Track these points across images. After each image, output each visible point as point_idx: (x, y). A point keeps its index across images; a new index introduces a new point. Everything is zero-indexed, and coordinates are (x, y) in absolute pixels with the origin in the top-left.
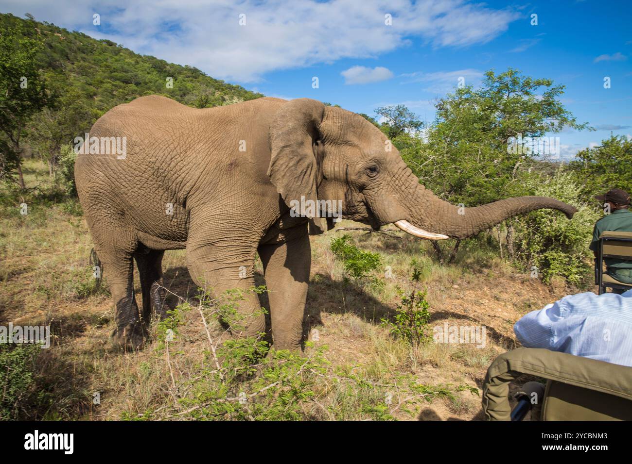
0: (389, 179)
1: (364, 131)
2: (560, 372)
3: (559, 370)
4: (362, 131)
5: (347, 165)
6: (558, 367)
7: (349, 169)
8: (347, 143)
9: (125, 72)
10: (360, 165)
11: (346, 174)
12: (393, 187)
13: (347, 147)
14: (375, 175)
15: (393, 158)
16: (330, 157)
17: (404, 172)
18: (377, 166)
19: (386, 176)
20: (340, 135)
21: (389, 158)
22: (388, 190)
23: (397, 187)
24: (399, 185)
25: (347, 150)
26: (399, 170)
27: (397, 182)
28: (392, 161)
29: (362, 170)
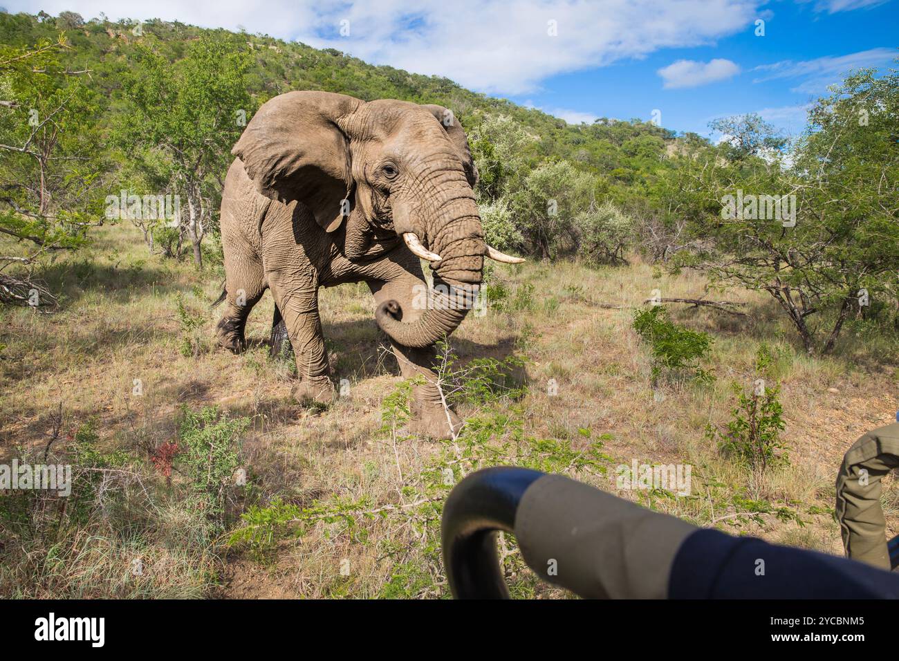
1: (398, 124)
4: (395, 124)
5: (366, 164)
7: (367, 168)
10: (377, 163)
11: (365, 174)
12: (415, 192)
13: (372, 143)
14: (393, 176)
15: (418, 156)
16: (355, 155)
17: (434, 175)
18: (394, 166)
19: (406, 178)
20: (364, 129)
21: (410, 156)
22: (408, 195)
23: (421, 193)
24: (423, 190)
25: (371, 147)
26: (424, 170)
27: (421, 186)
28: (415, 160)
29: (378, 170)
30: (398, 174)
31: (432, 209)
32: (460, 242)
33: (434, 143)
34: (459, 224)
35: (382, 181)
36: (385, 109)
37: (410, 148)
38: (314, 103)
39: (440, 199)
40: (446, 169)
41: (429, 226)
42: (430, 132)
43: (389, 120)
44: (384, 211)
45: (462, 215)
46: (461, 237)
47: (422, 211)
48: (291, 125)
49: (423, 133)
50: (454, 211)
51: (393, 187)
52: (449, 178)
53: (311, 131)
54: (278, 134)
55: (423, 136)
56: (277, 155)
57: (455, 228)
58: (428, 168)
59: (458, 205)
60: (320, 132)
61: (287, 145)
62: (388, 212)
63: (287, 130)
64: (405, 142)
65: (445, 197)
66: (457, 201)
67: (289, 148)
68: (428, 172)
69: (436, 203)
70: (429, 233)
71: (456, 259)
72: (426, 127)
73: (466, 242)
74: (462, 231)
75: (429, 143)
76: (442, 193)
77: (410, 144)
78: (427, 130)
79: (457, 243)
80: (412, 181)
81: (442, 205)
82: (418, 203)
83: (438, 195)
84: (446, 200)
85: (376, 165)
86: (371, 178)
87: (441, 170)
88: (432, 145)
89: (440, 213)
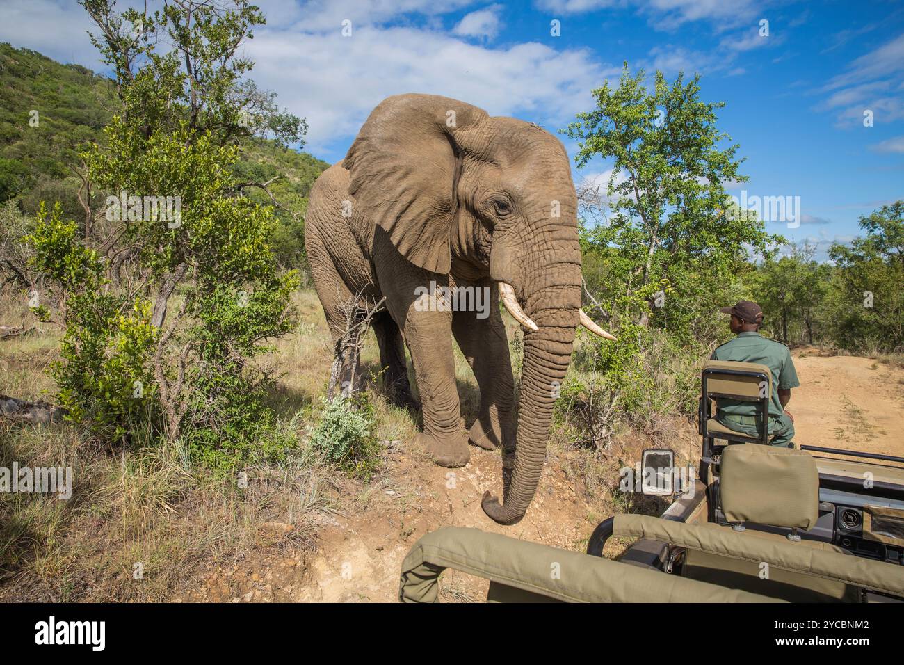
0: (522, 226)
1: (524, 154)
2: (486, 564)
3: (484, 559)
4: (522, 154)
5: (478, 188)
6: (483, 554)
7: (477, 193)
8: (492, 161)
9: (79, 107)
10: (490, 193)
11: (473, 199)
12: (523, 239)
13: (491, 167)
14: (504, 213)
15: (538, 202)
16: (467, 173)
17: (549, 228)
18: (510, 203)
19: (518, 221)
20: (486, 149)
21: (530, 198)
22: (515, 240)
23: (529, 242)
24: (533, 240)
25: (488, 171)
26: (540, 220)
27: (532, 235)
28: (533, 205)
29: (489, 201)
30: (511, 212)
31: (536, 265)
32: (555, 311)
33: (558, 190)
34: (559, 291)
35: (490, 213)
36: (514, 133)
37: (532, 190)
38: (431, 110)
39: (548, 257)
40: (563, 224)
41: (528, 282)
42: (557, 175)
43: (517, 147)
44: (484, 243)
45: (564, 282)
46: (558, 307)
47: (525, 263)
48: (402, 134)
49: (549, 174)
50: (558, 276)
51: (500, 225)
52: (564, 236)
53: (423, 142)
54: (387, 146)
55: (549, 178)
56: (383, 170)
57: (554, 294)
58: (546, 219)
59: (564, 271)
60: (433, 143)
61: (396, 159)
62: (487, 246)
63: (397, 141)
64: (529, 182)
65: (554, 258)
66: (565, 265)
67: (397, 163)
68: (544, 222)
69: (542, 259)
70: (526, 290)
71: (547, 328)
72: (555, 168)
73: (562, 313)
74: (561, 300)
75: (553, 188)
76: (552, 251)
77: (534, 184)
78: (556, 172)
79: (552, 311)
80: (523, 227)
81: (547, 265)
82: (524, 253)
83: (546, 252)
84: (553, 261)
85: (488, 194)
86: (478, 205)
87: (558, 225)
88: (556, 193)
89: (543, 272)
